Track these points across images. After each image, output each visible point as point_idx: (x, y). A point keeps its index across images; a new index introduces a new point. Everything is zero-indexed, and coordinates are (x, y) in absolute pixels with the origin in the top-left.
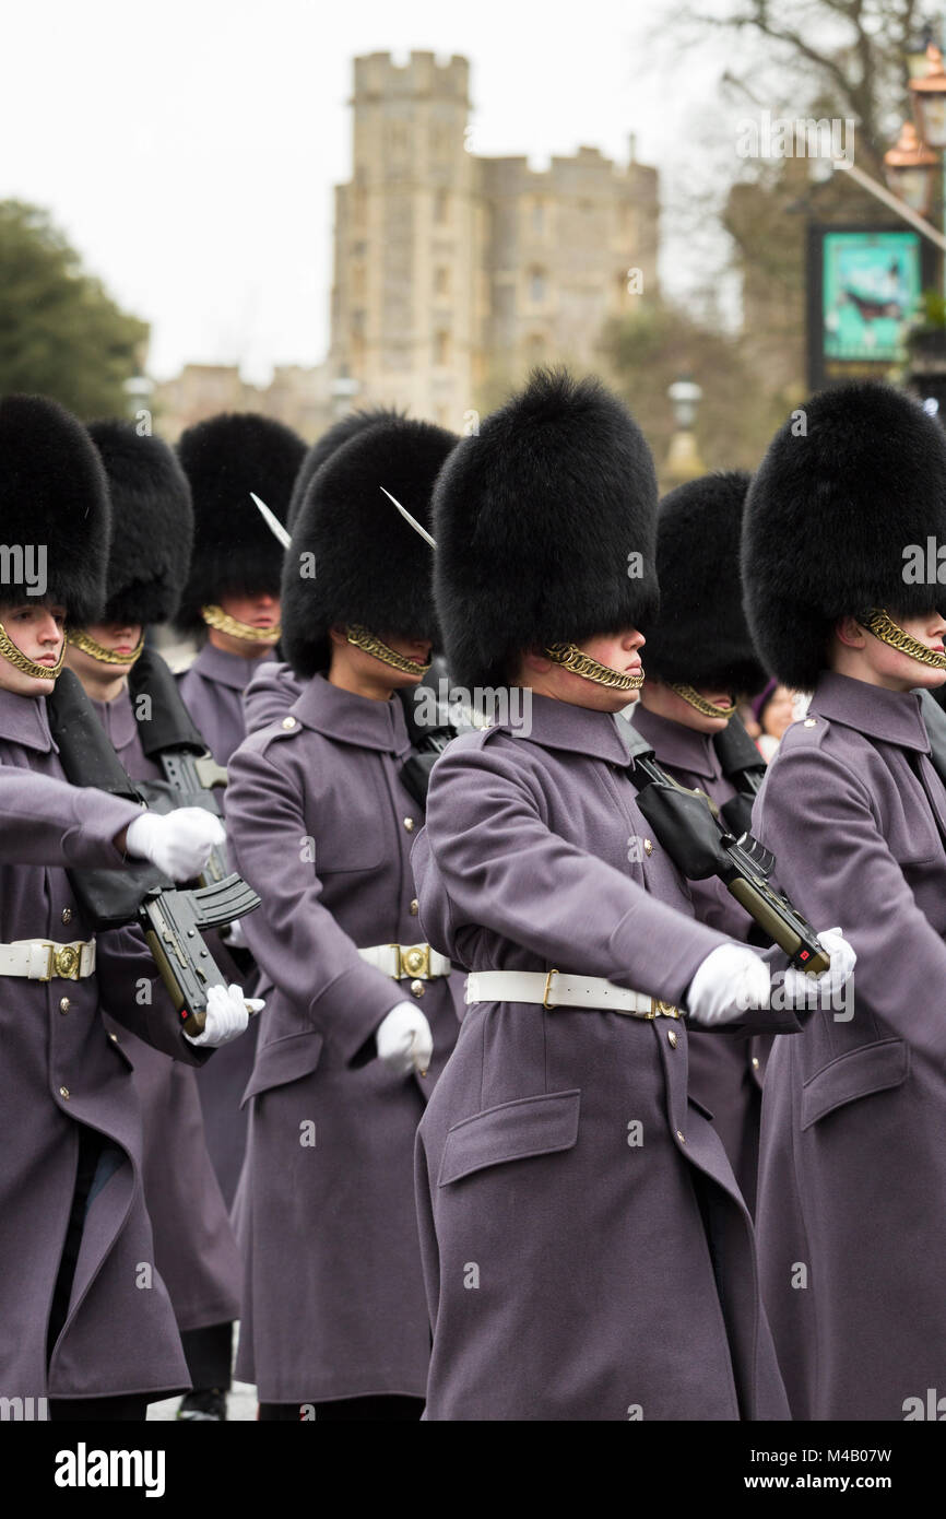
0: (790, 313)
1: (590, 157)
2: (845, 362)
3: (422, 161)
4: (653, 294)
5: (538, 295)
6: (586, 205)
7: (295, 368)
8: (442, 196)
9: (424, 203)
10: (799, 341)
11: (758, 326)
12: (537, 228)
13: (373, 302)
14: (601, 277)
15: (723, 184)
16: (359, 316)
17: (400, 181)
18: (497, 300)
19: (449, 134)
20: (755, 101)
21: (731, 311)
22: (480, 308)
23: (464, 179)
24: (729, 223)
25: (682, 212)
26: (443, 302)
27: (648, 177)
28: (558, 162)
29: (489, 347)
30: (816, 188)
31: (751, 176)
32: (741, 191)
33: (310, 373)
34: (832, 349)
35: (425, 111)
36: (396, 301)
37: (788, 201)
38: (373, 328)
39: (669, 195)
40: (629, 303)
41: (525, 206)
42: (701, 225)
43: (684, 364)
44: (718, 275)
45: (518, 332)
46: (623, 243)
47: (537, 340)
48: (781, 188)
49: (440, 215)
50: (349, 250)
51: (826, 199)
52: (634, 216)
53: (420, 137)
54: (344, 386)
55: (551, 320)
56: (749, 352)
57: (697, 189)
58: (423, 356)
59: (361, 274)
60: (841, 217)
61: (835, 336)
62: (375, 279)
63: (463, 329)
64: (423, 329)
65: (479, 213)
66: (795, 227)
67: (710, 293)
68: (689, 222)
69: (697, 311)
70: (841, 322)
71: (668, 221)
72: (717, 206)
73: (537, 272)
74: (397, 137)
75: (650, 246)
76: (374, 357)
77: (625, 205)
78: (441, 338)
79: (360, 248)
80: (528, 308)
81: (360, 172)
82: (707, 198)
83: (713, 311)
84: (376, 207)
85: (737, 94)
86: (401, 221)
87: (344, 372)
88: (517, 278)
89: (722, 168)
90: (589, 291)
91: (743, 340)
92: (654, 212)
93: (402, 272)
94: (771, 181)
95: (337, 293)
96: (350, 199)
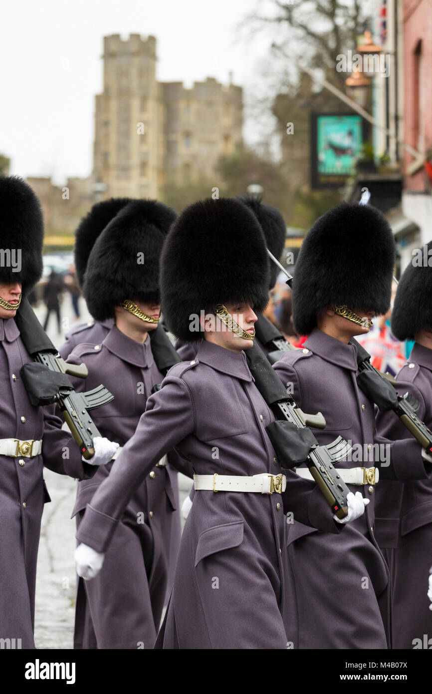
0: (302, 152)
1: (211, 82)
2: (329, 176)
3: (134, 83)
4: (240, 145)
5: (188, 145)
6: (210, 104)
7: (77, 179)
8: (144, 99)
9: (136, 103)
10: (307, 166)
11: (288, 159)
12: (188, 115)
13: (112, 148)
14: (217, 137)
15: (272, 94)
16: (106, 155)
17: (124, 93)
18: (169, 147)
19: (148, 71)
20: (286, 56)
21: (276, 153)
22: (161, 151)
23: (154, 92)
24: (275, 111)
25: (253, 107)
26: (145, 148)
27: (238, 91)
28: (197, 84)
29: (165, 168)
30: (315, 96)
31: (285, 90)
32: (280, 98)
33: (85, 180)
34: (322, 170)
35: (136, 61)
36: (123, 148)
37: (302, 102)
38: (113, 160)
39: (248, 99)
40: (230, 150)
41: (182, 105)
42: (262, 113)
43: (255, 177)
44: (271, 135)
45: (179, 162)
46: (226, 121)
47: (187, 166)
48: (299, 96)
49: (143, 108)
50: (101, 124)
51: (319, 100)
52: (232, 109)
53: (134, 73)
54: (100, 187)
55: (194, 157)
56: (284, 171)
57: (260, 95)
58: (135, 173)
59: (107, 136)
60: (326, 109)
61: (323, 164)
62: (114, 138)
63: (154, 160)
64: (135, 160)
65: (161, 108)
66: (305, 114)
67: (266, 144)
68: (257, 111)
69: (260, 152)
70: (326, 157)
71: (247, 111)
72: (269, 104)
73: (188, 135)
74: (123, 73)
75: (239, 122)
76: (113, 173)
77: (228, 103)
78: (144, 165)
79: (106, 124)
80: (184, 151)
81: (107, 89)
82: (265, 100)
83: (268, 153)
84: (114, 105)
85: (278, 53)
86: (125, 112)
87: (99, 180)
88: (178, 137)
89: (272, 87)
90: (212, 143)
91: (282, 165)
92: (240, 106)
93: (126, 134)
94: (294, 93)
95: (97, 144)
96: (102, 101)
